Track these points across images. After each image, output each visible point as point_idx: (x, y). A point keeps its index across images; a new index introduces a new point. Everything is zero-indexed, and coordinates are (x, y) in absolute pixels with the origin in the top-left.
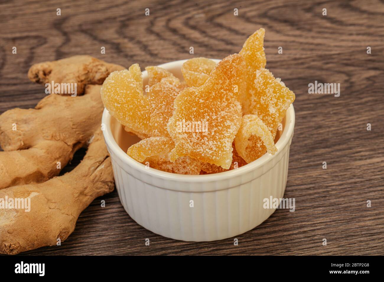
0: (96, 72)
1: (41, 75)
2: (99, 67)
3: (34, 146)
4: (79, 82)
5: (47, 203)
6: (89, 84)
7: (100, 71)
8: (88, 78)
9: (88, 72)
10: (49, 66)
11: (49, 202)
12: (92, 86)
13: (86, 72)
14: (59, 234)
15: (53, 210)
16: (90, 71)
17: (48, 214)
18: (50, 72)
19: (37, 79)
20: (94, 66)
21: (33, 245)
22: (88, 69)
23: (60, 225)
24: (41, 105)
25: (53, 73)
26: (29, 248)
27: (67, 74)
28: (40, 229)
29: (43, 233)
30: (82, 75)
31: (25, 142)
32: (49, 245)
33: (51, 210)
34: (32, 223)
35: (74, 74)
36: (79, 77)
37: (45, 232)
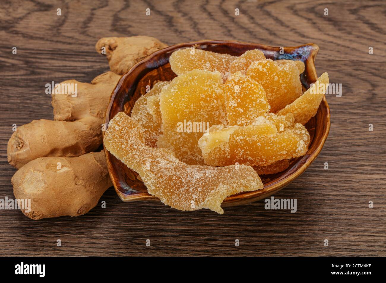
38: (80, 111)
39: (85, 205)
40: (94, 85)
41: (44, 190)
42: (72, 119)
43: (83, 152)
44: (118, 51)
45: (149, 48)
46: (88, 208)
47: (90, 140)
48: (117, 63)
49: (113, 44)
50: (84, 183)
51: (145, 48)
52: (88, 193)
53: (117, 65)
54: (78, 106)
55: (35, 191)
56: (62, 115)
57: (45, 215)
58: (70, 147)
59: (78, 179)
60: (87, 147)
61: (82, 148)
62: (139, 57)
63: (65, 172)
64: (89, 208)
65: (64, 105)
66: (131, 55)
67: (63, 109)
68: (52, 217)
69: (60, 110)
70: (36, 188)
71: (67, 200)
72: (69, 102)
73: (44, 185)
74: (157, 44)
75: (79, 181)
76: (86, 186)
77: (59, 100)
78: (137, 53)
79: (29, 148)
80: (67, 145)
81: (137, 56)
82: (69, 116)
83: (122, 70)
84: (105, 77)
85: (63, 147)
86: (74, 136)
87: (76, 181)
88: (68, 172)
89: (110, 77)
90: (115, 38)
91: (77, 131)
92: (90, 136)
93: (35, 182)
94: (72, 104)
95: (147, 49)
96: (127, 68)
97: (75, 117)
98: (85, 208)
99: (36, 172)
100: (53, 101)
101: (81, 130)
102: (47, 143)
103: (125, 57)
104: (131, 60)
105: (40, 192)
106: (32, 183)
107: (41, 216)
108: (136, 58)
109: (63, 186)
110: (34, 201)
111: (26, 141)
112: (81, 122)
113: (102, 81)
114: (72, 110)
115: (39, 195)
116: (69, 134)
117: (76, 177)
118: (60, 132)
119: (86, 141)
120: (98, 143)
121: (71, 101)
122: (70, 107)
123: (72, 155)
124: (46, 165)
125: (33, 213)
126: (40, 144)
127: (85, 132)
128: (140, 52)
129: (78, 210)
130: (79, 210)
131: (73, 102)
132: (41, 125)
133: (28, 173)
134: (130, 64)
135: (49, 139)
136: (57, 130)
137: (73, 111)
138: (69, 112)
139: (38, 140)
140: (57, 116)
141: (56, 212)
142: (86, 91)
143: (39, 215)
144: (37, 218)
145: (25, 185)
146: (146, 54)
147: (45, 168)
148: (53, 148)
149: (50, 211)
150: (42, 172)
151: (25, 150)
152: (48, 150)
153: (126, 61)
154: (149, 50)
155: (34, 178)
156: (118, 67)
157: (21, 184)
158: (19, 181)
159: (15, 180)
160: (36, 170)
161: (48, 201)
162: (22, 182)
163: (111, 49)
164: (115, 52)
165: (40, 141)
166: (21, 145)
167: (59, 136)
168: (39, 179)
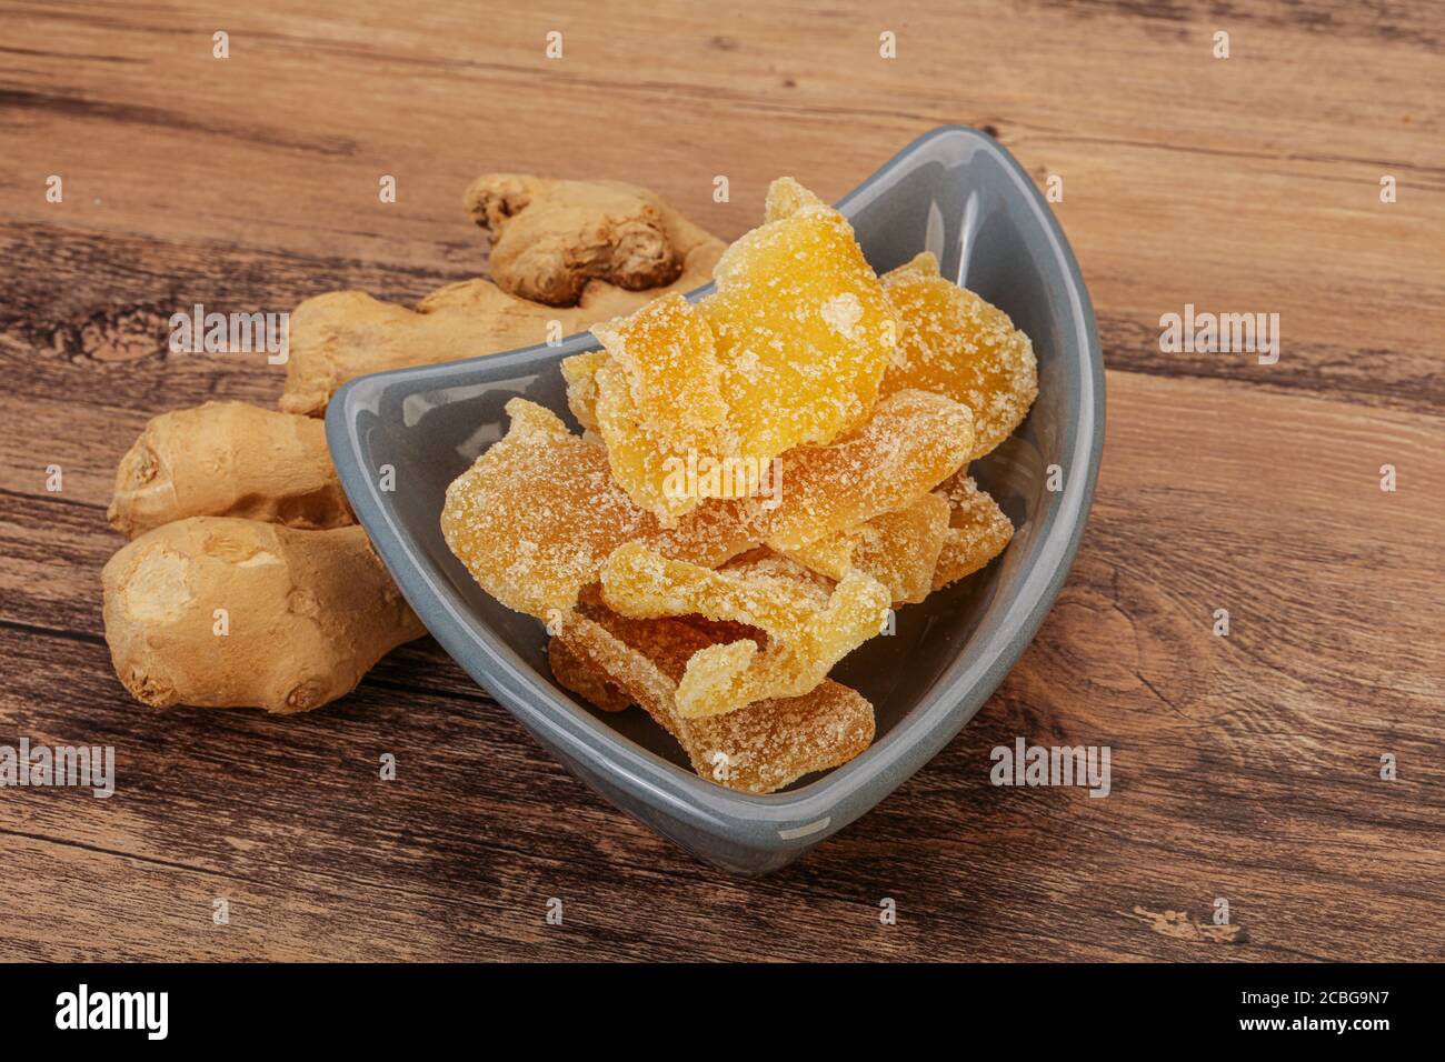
0: (632, 253)
1: (493, 207)
2: (642, 240)
4: (568, 266)
5: (289, 593)
6: (600, 278)
7: (642, 251)
8: (603, 262)
9: (610, 244)
10: (526, 191)
11: (296, 593)
12: (605, 287)
13: (605, 242)
14: (297, 688)
15: (297, 618)
16: (615, 243)
17: (278, 624)
18: (520, 208)
19: (480, 216)
20: (627, 234)
21: (215, 695)
22: (611, 237)
23: (303, 663)
24: (432, 304)
25: (526, 212)
26: (203, 700)
27: (545, 234)
28: (242, 660)
29: (248, 673)
30: (587, 249)
32: (265, 707)
33: (290, 617)
35: (564, 240)
36: (573, 252)
37: (256, 671)
39: (311, 679)
40: (422, 316)
41: (185, 615)
44: (522, 220)
45: (620, 219)
46: (320, 691)
48: (515, 255)
49: (517, 195)
50: (317, 610)
51: (607, 217)
52: (327, 642)
53: (510, 264)
54: (352, 373)
55: (158, 615)
56: (302, 396)
57: (183, 696)
58: (302, 497)
59: (301, 596)
62: (583, 243)
63: (260, 569)
64: (325, 692)
65: (313, 363)
66: (556, 234)
67: (308, 379)
68: (207, 704)
69: (299, 380)
70: (163, 605)
71: (257, 656)
72: (327, 356)
73: (187, 598)
74: (649, 212)
75: (304, 602)
76: (323, 621)
77: (299, 350)
78: (578, 230)
79: (170, 484)
80: (292, 488)
81: (578, 241)
82: (322, 401)
83: (522, 281)
84: (458, 293)
85: (281, 493)
86: (320, 464)
87: (292, 603)
88: (269, 569)
89: (476, 297)
90: (527, 179)
93: (164, 587)
94: (336, 365)
95: (611, 222)
96: (536, 274)
98: (312, 689)
99: (171, 555)
102: (228, 476)
103: (538, 241)
104: (553, 251)
105: (173, 619)
106: (155, 588)
107: (169, 693)
108: (570, 247)
109: (246, 611)
110: (151, 645)
111: (164, 460)
113: (447, 306)
114: (331, 383)
115: (166, 627)
116: (306, 457)
117: (295, 588)
118: (278, 446)
121: (336, 357)
122: (328, 375)
123: (307, 524)
124: (206, 538)
125: (145, 683)
126: (209, 475)
128: (590, 228)
129: (286, 694)
130: (291, 694)
131: (340, 359)
132: (221, 417)
133: (147, 558)
134: (548, 263)
135: (238, 463)
136: (271, 439)
138: (325, 390)
139: (202, 463)
140: (289, 400)
141: (218, 688)
142: (387, 331)
143: (163, 692)
144: (156, 701)
145: (132, 593)
146: (606, 237)
147: (200, 548)
148: (247, 492)
149: (199, 685)
150: (190, 558)
151: (158, 489)
152: (233, 496)
153: (538, 252)
154: (619, 225)
155: (162, 575)
156: (513, 268)
157: (121, 589)
158: (120, 579)
159: (109, 574)
160: (173, 550)
161: (195, 650)
162: (127, 582)
163: (506, 210)
164: (515, 220)
165: (209, 465)
166: (149, 472)
167: (270, 459)
168: (175, 580)
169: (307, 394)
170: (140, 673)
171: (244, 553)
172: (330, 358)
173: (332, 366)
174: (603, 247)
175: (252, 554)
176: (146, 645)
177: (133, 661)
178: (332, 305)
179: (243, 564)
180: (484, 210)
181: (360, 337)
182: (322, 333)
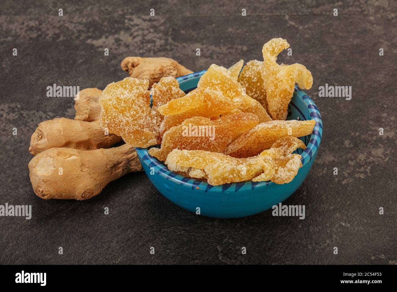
0: (169, 74)
1: (130, 65)
2: (172, 71)
3: (96, 120)
4: (152, 79)
5: (81, 166)
7: (172, 74)
9: (163, 72)
10: (138, 61)
11: (83, 166)
13: (161, 72)
14: (84, 192)
15: (84, 173)
16: (164, 72)
17: (78, 175)
18: (137, 65)
19: (126, 69)
20: (167, 69)
21: (62, 195)
22: (163, 71)
23: (86, 186)
25: (139, 66)
26: (58, 197)
27: (145, 71)
28: (69, 185)
29: (71, 189)
30: (157, 74)
31: (90, 116)
32: (76, 199)
33: (82, 172)
34: (63, 179)
35: (150, 72)
36: (153, 75)
37: (73, 188)
38: (96, 113)
39: (89, 190)
41: (53, 173)
42: (89, 119)
43: (95, 148)
44: (138, 68)
45: (165, 66)
46: (91, 193)
47: (101, 139)
49: (136, 62)
50: (89, 170)
51: (161, 66)
52: (92, 179)
54: (94, 109)
55: (45, 174)
56: (81, 116)
57: (53, 196)
58: (83, 141)
59: (85, 167)
60: (99, 144)
61: (94, 145)
62: (155, 72)
63: (73, 160)
64: (93, 193)
65: (83, 107)
66: (148, 70)
67: (82, 111)
68: (60, 198)
69: (80, 112)
70: (46, 171)
71: (73, 184)
72: (87, 105)
73: (53, 168)
74: (173, 64)
75: (85, 169)
76: (91, 174)
77: (79, 103)
78: (154, 69)
79: (46, 140)
80: (80, 139)
82: (87, 117)
85: (77, 141)
86: (87, 133)
87: (82, 169)
88: (76, 160)
90: (139, 58)
91: (91, 129)
92: (102, 135)
93: (47, 166)
94: (90, 107)
95: (163, 67)
97: (92, 119)
98: (89, 192)
99: (48, 157)
100: (76, 104)
101: (95, 129)
102: (62, 136)
103: (143, 73)
104: (147, 75)
105: (49, 174)
106: (44, 166)
107: (49, 195)
108: (152, 74)
109: (69, 171)
110: (44, 182)
111: (44, 133)
112: (96, 122)
114: (89, 112)
115: (48, 177)
116: (83, 131)
117: (83, 165)
118: (75, 128)
119: (98, 138)
120: (109, 142)
121: (89, 105)
122: (88, 110)
123: (85, 149)
124: (58, 152)
125: (42, 192)
126: (57, 136)
127: (98, 131)
128: (157, 68)
129: (81, 194)
130: (83, 194)
131: (91, 105)
132: (59, 121)
133: (41, 158)
134: (146, 78)
135: (65, 133)
136: (73, 126)
137: (91, 113)
138: (87, 114)
139: (55, 133)
140: (77, 117)
141: (63, 193)
143: (47, 195)
144: (46, 197)
145: (38, 168)
146: (162, 71)
147: (56, 155)
148: (67, 141)
149: (57, 192)
150: (53, 158)
151: (43, 141)
152: (64, 142)
153: (143, 75)
154: (165, 67)
155: (45, 163)
157: (34, 167)
158: (34, 164)
159: (31, 164)
160: (48, 156)
161: (56, 182)
162: (36, 165)
163: (133, 66)
164: (136, 68)
165: (57, 134)
166: (40, 137)
167: (74, 132)
168: (49, 164)
169: (82, 115)
170: (41, 190)
171: (68, 156)
172: (88, 105)
173: (89, 108)
174: (161, 73)
175: (70, 156)
176: (42, 182)
177: (39, 187)
178: (88, 91)
179: (68, 159)
180: (127, 67)
181: (96, 99)
182: (85, 99)
